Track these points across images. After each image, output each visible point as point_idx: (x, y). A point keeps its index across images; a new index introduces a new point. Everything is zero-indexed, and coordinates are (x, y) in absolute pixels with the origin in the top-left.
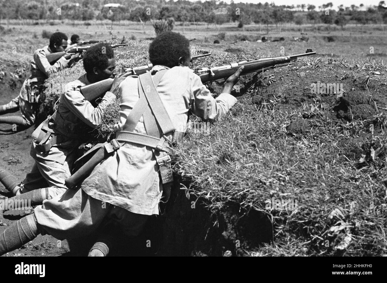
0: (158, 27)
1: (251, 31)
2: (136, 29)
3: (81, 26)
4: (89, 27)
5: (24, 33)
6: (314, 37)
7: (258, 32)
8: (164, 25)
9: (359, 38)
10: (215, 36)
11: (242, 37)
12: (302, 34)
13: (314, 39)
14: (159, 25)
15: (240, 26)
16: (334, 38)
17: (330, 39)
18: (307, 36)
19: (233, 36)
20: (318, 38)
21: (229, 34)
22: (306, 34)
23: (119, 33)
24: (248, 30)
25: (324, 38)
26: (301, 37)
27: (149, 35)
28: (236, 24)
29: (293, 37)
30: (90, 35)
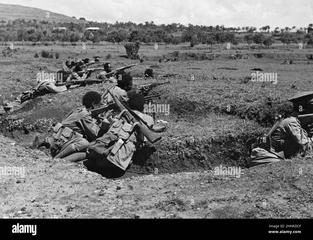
0: (128, 47)
1: (200, 49)
2: (112, 49)
3: (69, 46)
4: (76, 46)
5: (26, 52)
6: (247, 54)
7: (205, 51)
8: (132, 46)
9: (281, 55)
10: (171, 54)
11: (192, 55)
12: (237, 52)
13: (247, 56)
14: (129, 46)
15: (192, 46)
16: (263, 55)
17: (259, 56)
18: (241, 54)
19: (184, 54)
20: (250, 55)
21: (182, 52)
22: (240, 52)
23: (98, 52)
24: (198, 49)
25: (255, 55)
26: (236, 54)
27: (122, 53)
28: (188, 44)
29: (231, 55)
30: (77, 53)
